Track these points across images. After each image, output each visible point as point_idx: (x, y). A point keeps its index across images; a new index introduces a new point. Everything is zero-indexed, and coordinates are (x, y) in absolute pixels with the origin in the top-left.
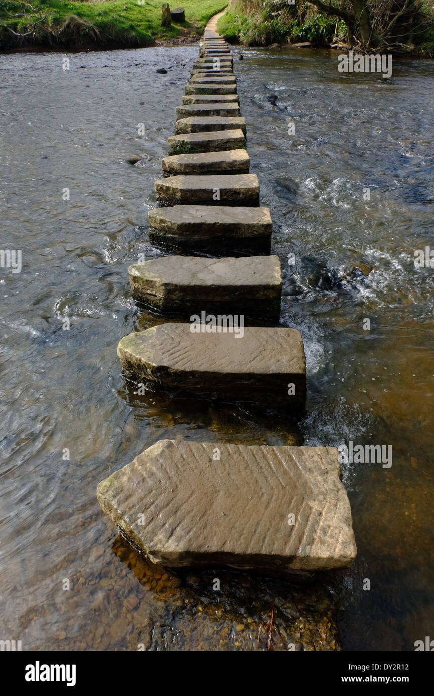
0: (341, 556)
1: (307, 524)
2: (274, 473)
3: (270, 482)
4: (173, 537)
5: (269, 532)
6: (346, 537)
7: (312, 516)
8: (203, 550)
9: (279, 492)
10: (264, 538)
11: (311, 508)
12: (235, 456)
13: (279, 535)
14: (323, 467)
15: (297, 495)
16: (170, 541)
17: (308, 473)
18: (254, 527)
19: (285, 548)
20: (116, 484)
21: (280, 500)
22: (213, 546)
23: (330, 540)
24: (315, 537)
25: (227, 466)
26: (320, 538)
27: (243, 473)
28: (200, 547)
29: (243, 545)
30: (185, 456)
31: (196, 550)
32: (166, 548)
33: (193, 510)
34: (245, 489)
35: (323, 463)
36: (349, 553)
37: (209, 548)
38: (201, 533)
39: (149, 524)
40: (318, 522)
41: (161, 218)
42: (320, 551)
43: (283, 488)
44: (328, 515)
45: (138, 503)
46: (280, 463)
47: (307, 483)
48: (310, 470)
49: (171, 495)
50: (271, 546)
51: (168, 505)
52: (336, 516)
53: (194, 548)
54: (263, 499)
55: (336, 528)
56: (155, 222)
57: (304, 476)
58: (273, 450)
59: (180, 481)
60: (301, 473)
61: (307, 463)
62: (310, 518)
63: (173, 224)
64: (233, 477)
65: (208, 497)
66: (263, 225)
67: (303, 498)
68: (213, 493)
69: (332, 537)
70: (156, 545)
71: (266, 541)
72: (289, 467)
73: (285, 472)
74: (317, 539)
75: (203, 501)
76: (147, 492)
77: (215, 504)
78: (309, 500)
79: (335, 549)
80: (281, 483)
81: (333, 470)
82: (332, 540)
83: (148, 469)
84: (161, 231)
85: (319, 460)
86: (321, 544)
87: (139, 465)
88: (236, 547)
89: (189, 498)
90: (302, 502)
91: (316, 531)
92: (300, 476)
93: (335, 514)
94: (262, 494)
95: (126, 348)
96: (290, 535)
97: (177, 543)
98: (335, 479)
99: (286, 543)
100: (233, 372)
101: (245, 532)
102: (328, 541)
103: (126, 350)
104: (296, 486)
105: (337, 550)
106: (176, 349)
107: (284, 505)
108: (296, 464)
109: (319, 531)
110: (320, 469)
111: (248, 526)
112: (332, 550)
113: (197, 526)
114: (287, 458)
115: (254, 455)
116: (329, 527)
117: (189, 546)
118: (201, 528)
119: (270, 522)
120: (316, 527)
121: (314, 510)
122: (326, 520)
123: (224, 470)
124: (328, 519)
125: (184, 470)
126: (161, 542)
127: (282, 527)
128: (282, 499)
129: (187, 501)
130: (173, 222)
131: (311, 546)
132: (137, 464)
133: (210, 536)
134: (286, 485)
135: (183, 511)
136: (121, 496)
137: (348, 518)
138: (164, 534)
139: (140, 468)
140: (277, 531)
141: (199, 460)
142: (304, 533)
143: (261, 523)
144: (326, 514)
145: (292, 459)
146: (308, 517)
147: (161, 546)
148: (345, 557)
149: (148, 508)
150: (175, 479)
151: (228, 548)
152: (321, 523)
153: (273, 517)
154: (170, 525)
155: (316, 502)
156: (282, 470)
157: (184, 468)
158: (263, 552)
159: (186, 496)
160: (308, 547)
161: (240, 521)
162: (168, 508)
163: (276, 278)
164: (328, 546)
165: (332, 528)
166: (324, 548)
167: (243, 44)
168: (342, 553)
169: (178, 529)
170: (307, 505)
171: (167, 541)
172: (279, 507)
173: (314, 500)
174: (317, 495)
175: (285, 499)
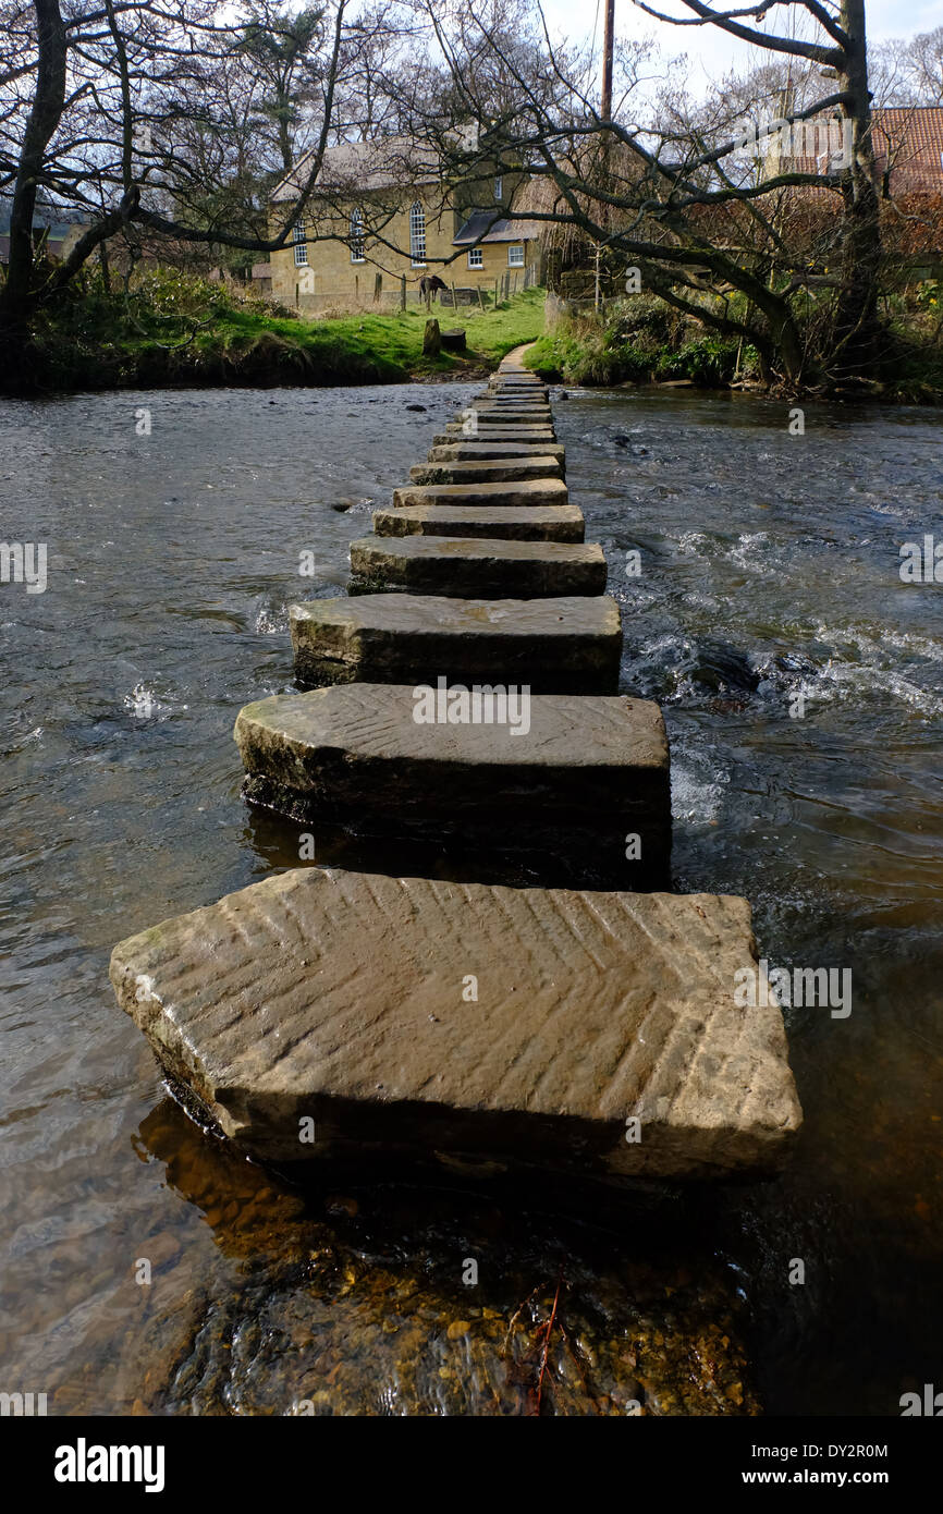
0: (757, 1124)
1: (662, 1049)
2: (580, 943)
3: (566, 959)
4: (287, 1060)
5: (554, 1064)
6: (771, 1080)
7: (675, 1032)
8: (365, 1093)
9: (589, 979)
10: (540, 1077)
11: (673, 1016)
12: (479, 907)
13: (581, 1071)
14: (708, 933)
15: (637, 988)
16: (278, 1068)
17: (669, 944)
18: (514, 1050)
19: (597, 1100)
20: (164, 941)
21: (589, 998)
22: (396, 1086)
23: (724, 1087)
24: (683, 1078)
25: (456, 923)
26: (697, 1081)
27: (498, 941)
28: (359, 1085)
29: (478, 1088)
30: (350, 899)
31: (346, 1093)
32: (263, 1085)
33: (351, 1005)
34: (497, 972)
35: (708, 926)
36: (779, 1118)
37: (384, 1091)
38: (365, 1056)
39: (227, 1028)
40: (692, 1047)
41: (376, 550)
42: (695, 1112)
43: (600, 972)
44: (721, 1031)
45: (211, 982)
46: (596, 923)
47: (664, 964)
48: (673, 937)
49: (300, 973)
50: (558, 1095)
51: (287, 990)
52: (742, 1034)
53: (340, 1086)
54: (543, 994)
55: (743, 1059)
56: (363, 560)
57: (656, 949)
58: (579, 898)
59: (330, 947)
60: (650, 944)
61: (666, 925)
62: (672, 1037)
63: (397, 561)
64: (468, 947)
65: (396, 982)
66: (586, 566)
67: (654, 994)
68: (410, 976)
69: (730, 1078)
70: (237, 1075)
71: (545, 1082)
72: (618, 930)
73: (607, 941)
74: (690, 1085)
75: (383, 989)
76: (237, 963)
77: (412, 998)
78: (668, 998)
79: (738, 1108)
80: (594, 962)
81: (736, 938)
82: (732, 1086)
83: (251, 919)
84: (374, 578)
85: (698, 918)
86: (701, 1094)
87: (231, 909)
88: (459, 1092)
89: (347, 980)
90: (651, 1002)
91: (686, 1067)
92: (646, 949)
93: (740, 1029)
94: (543, 985)
95: (255, 717)
96: (612, 1073)
97: (295, 1073)
98: (739, 957)
99: (600, 1089)
100: (495, 762)
101: (487, 1058)
102: (720, 1090)
103: (252, 721)
104: (634, 970)
105: (745, 1110)
106: (368, 722)
107: (602, 1005)
108: (637, 926)
109: (693, 1066)
110: (701, 935)
111: (497, 1046)
112: (731, 1109)
113: (357, 1039)
114: (615, 913)
115: (529, 907)
116: (724, 1057)
117: (327, 1083)
118: (366, 1045)
119: (560, 1041)
120: (687, 1056)
121: (681, 1020)
122: (714, 1041)
123: (449, 931)
124: (721, 1039)
125: (344, 927)
126: (251, 1068)
127: (592, 1054)
128: (596, 995)
129: (341, 985)
130: (398, 556)
131: (673, 1099)
132: (225, 909)
133: (389, 1064)
134: (609, 967)
135: (327, 1006)
136: (171, 967)
137: (777, 1039)
138: (265, 1049)
139: (231, 915)
140: (576, 1062)
141: (385, 909)
142: (652, 1069)
143: (533, 1042)
144: (715, 1028)
145: (626, 917)
146: (667, 1035)
147: (252, 1078)
148: (769, 1128)
149: (234, 994)
150: (316, 941)
151: (433, 1093)
152: (701, 1049)
153: (568, 1032)
154: (284, 1033)
155: (688, 1004)
156: (600, 936)
157: (343, 922)
158: (536, 1105)
159: (339, 977)
160: (662, 1102)
161: (477, 1037)
162: (287, 997)
163: (610, 625)
164: (719, 1098)
165: (730, 1059)
166: (708, 1104)
167: (569, 383)
168: (760, 1116)
169: (304, 1043)
170: (663, 1008)
171: (270, 1068)
172: (588, 1010)
173: (684, 1000)
174: (691, 988)
175: (603, 994)
